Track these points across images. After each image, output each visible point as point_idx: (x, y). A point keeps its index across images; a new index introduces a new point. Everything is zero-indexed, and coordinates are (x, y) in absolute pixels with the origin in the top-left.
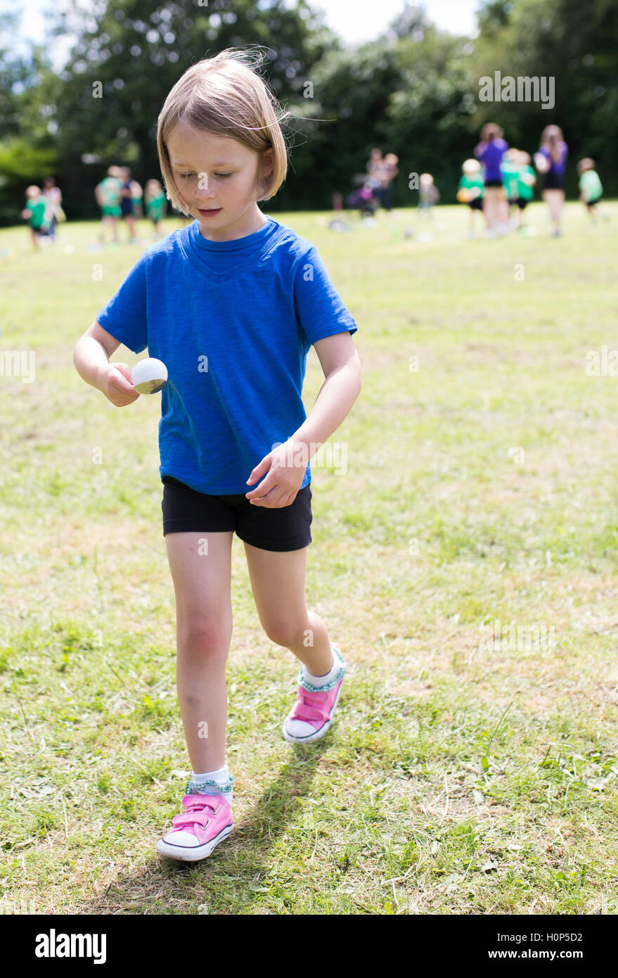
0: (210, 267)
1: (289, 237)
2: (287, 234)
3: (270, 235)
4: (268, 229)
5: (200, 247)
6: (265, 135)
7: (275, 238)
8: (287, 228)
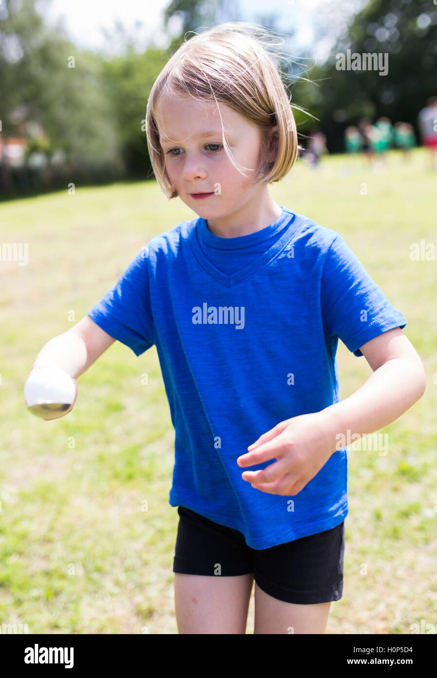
0: (218, 268)
1: (308, 228)
2: (305, 226)
3: (286, 228)
4: (283, 222)
5: (207, 245)
6: (267, 105)
7: (292, 232)
8: (306, 218)
